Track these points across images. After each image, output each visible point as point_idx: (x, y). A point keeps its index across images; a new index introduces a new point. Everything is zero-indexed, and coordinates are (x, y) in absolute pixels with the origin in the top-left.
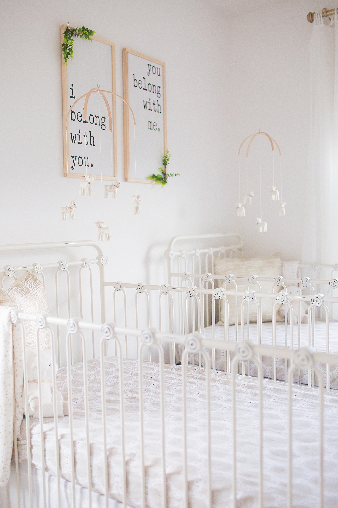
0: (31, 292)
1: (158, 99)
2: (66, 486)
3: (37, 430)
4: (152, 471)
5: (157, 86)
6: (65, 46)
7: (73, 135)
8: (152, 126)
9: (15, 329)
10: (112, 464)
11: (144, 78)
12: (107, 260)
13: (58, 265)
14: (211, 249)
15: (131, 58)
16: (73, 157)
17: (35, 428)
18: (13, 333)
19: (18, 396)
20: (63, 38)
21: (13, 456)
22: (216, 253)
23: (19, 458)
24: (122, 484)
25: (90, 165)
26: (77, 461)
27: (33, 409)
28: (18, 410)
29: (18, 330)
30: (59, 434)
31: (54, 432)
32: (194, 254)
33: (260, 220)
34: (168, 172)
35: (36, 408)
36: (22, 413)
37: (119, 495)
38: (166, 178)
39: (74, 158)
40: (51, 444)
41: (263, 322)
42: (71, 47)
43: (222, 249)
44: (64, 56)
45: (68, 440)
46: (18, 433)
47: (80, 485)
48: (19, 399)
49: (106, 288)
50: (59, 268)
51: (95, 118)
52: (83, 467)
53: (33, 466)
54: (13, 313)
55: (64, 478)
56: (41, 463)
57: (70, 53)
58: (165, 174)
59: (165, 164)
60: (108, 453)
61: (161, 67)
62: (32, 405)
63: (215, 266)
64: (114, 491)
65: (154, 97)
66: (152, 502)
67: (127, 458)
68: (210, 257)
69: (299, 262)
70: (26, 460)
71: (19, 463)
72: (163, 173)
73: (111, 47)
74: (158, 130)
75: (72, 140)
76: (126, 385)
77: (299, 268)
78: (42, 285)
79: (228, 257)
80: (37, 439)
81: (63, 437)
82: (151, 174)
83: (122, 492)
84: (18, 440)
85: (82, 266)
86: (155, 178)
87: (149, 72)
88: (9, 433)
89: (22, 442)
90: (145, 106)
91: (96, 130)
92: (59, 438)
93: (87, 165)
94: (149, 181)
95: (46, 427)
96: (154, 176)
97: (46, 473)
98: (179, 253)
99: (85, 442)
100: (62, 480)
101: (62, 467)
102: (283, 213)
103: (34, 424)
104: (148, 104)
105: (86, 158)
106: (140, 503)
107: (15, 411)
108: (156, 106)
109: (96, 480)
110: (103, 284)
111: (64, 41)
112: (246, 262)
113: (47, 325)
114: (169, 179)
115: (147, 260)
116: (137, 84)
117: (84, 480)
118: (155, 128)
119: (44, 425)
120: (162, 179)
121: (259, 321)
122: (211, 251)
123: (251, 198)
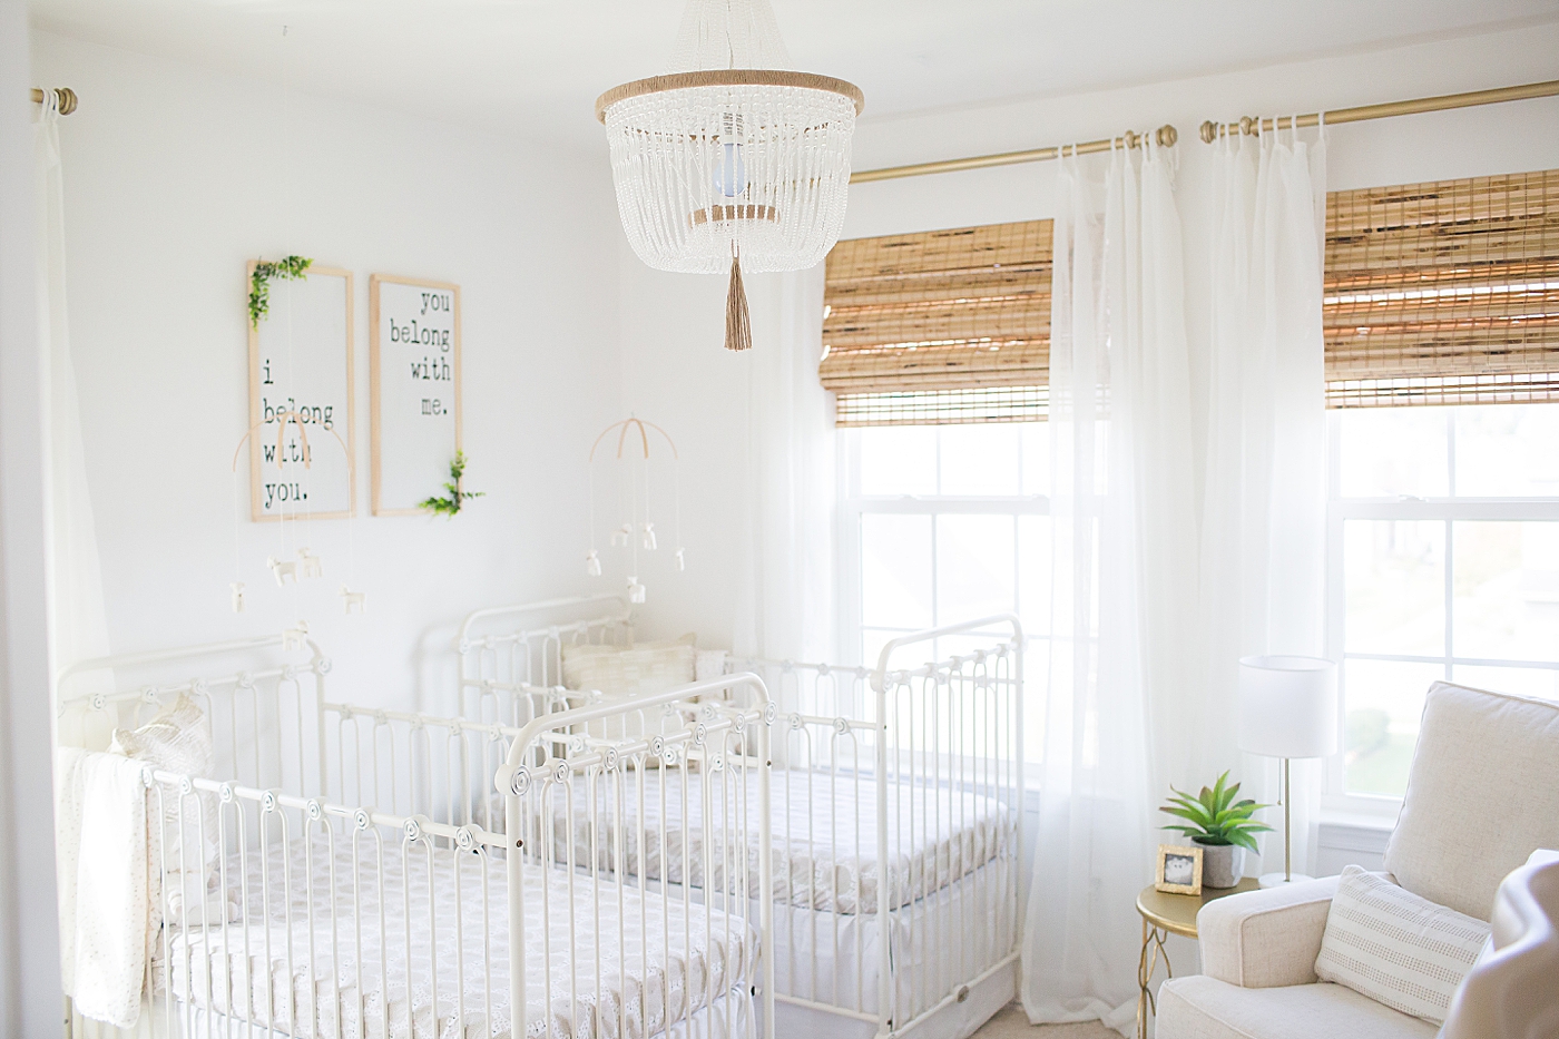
0: (181, 733)
1: (444, 354)
2: (219, 1023)
3: (179, 944)
4: (322, 986)
5: (441, 332)
6: (254, 300)
7: (270, 448)
8: (429, 407)
9: (151, 794)
10: (277, 982)
11: (414, 322)
12: (330, 665)
13: (236, 679)
14: (555, 628)
15: (386, 290)
16: (268, 486)
17: (177, 941)
18: (146, 799)
19: (153, 895)
20: (251, 285)
21: (144, 986)
22: (565, 637)
23: (154, 988)
24: (289, 1009)
25: (301, 496)
26: (234, 982)
27: (174, 912)
28: (152, 915)
29: (154, 795)
30: (210, 947)
31: (203, 945)
32: (516, 641)
33: (634, 580)
34: (464, 489)
35: (179, 909)
36: (159, 919)
37: (286, 1024)
38: (458, 501)
39: (271, 488)
40: (199, 963)
41: (647, 769)
42: (264, 298)
43: (580, 627)
44: (251, 316)
45: (222, 954)
46: (152, 950)
47: (238, 1018)
48: (154, 899)
49: (328, 714)
50: (238, 685)
51: (312, 411)
52: (240, 990)
53: (174, 997)
54: (147, 771)
55: (217, 1011)
56: (185, 991)
57: (264, 308)
58: (456, 494)
59: (456, 474)
60: (272, 968)
61: (450, 294)
62: (173, 905)
63: (563, 659)
64: (280, 1019)
65: (434, 353)
66: (324, 1030)
67: (294, 973)
68: (552, 643)
69: (726, 652)
70: (164, 990)
71: (154, 997)
72: (452, 492)
73: (343, 279)
74: (442, 412)
75: (267, 457)
76: (339, 880)
77: (726, 664)
78: (204, 718)
79: (595, 642)
80: (180, 957)
81: (215, 950)
82: (428, 498)
83: (289, 1020)
84: (153, 960)
85: (282, 678)
86: (434, 505)
87: (423, 307)
88: (140, 948)
89: (158, 963)
90: (414, 373)
91: (314, 431)
92: (210, 952)
93: (295, 496)
94: (423, 510)
95: (193, 938)
96: (433, 501)
97: (192, 1007)
98: (482, 642)
99: (244, 954)
100: (213, 1014)
101: (214, 994)
102: (679, 565)
103: (176, 935)
104: (422, 368)
105: (294, 486)
106: (310, 1032)
107: (148, 917)
108: (439, 370)
109: (257, 1008)
110: (322, 707)
111: (251, 290)
112: (622, 654)
113: (195, 790)
114: (464, 502)
115: (417, 655)
116: (398, 334)
117: (242, 1009)
118: (437, 409)
119: (190, 936)
120: (450, 503)
121: (639, 765)
122: (555, 631)
123: (626, 536)
